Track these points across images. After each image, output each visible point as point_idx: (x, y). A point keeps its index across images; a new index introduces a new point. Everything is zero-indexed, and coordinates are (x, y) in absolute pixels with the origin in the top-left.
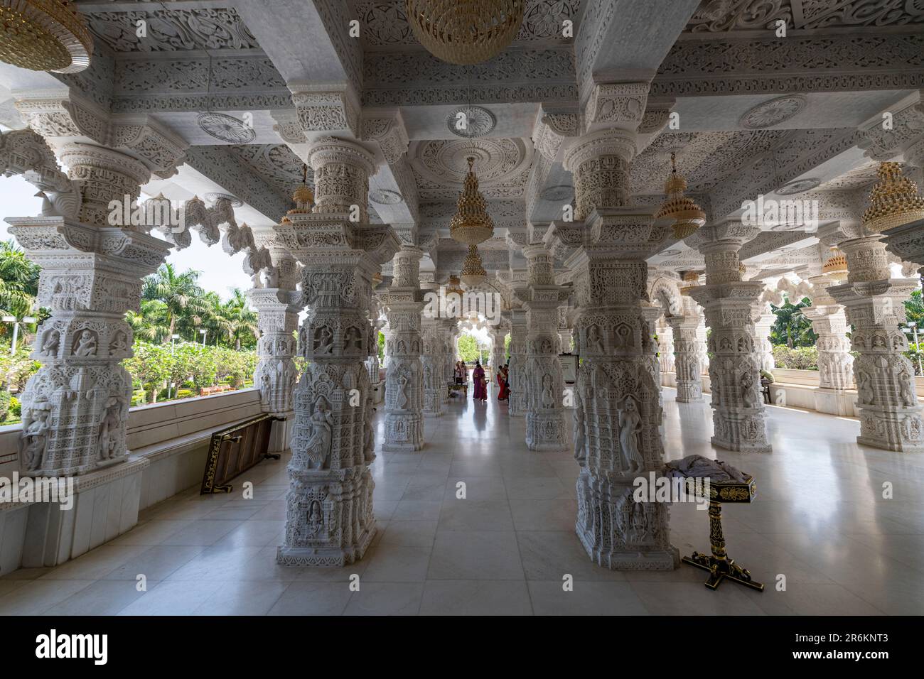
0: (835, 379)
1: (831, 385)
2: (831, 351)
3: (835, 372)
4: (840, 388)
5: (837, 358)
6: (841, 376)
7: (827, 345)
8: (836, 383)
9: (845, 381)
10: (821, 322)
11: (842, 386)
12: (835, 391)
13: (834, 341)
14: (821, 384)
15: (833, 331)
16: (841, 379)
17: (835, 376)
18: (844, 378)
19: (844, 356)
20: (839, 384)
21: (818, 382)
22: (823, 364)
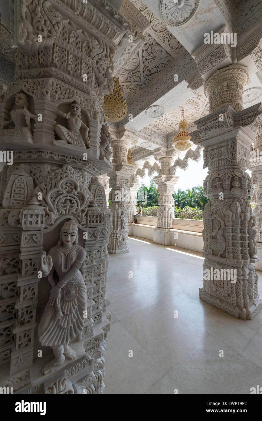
0: (165, 222)
1: (162, 226)
2: (165, 204)
3: (165, 217)
4: (167, 227)
5: (167, 209)
6: (168, 220)
7: (164, 200)
8: (165, 224)
9: (169, 223)
10: (162, 186)
11: (168, 226)
12: (165, 229)
13: (167, 198)
14: (158, 225)
15: (168, 192)
16: (168, 222)
17: (165, 220)
18: (169, 221)
19: (170, 208)
20: (166, 225)
21: (156, 224)
22: (160, 213)
